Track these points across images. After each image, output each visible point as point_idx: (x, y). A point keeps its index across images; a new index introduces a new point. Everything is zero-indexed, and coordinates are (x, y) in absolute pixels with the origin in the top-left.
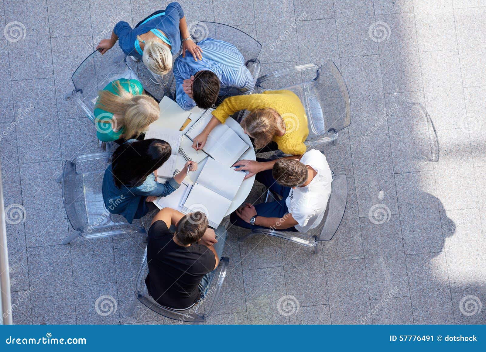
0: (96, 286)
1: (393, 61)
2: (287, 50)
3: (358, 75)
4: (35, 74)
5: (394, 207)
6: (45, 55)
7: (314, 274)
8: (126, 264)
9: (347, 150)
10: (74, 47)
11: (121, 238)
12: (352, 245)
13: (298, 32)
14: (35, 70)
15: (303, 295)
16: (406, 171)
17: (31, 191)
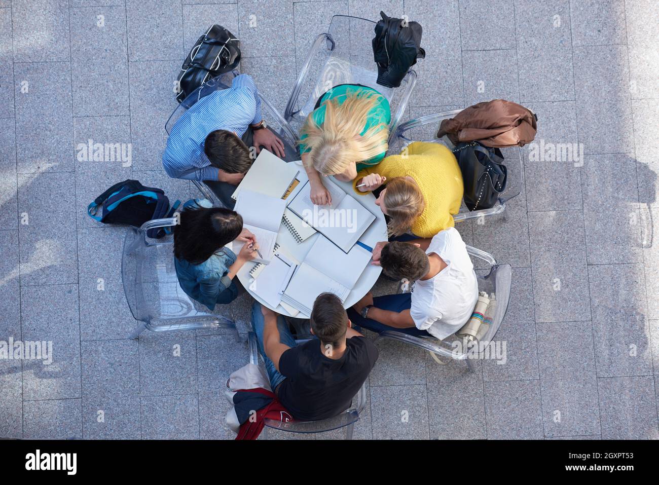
0: (169, 398)
1: (594, 110)
2: (447, 90)
3: (544, 127)
4: (105, 110)
5: (585, 310)
6: (119, 85)
7: (468, 397)
8: (212, 369)
9: (524, 229)
10: (159, 75)
11: (207, 334)
12: (523, 360)
13: (464, 66)
14: (105, 103)
15: (452, 425)
16: (604, 262)
17: (91, 265)
